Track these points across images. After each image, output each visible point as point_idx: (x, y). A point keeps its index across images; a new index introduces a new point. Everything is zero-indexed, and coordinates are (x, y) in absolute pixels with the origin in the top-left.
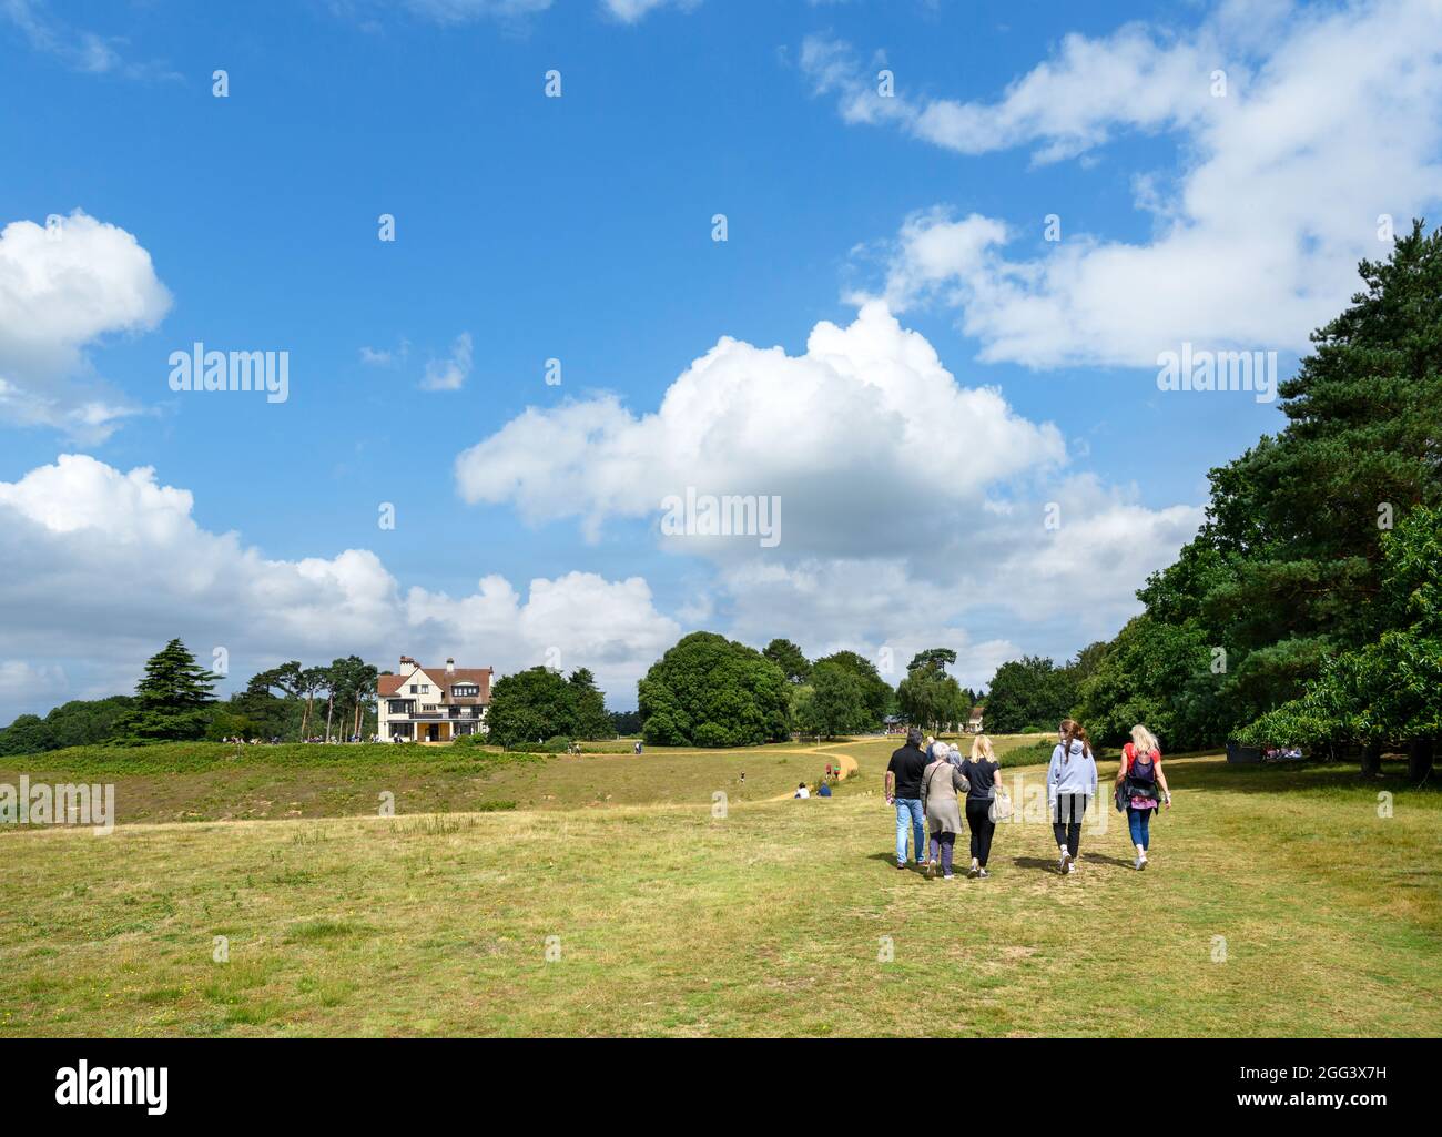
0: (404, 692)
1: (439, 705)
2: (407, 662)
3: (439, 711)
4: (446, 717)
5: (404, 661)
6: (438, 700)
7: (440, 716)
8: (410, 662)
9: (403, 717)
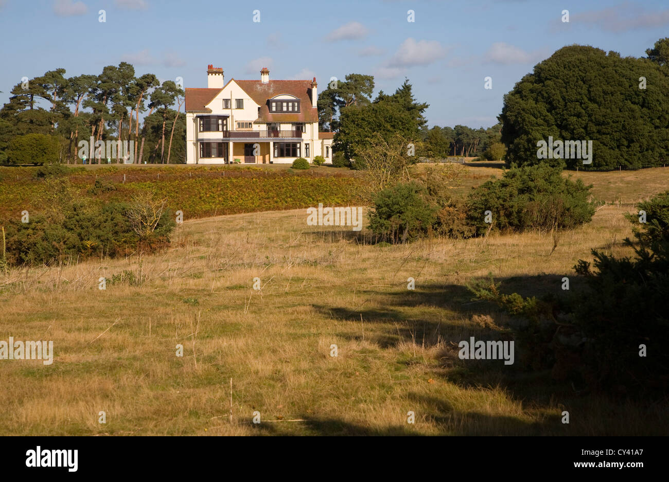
0: (216, 107)
1: (256, 123)
2: (216, 73)
3: (255, 128)
4: (264, 137)
5: (211, 71)
6: (254, 116)
7: (257, 134)
8: (219, 72)
9: (216, 136)
